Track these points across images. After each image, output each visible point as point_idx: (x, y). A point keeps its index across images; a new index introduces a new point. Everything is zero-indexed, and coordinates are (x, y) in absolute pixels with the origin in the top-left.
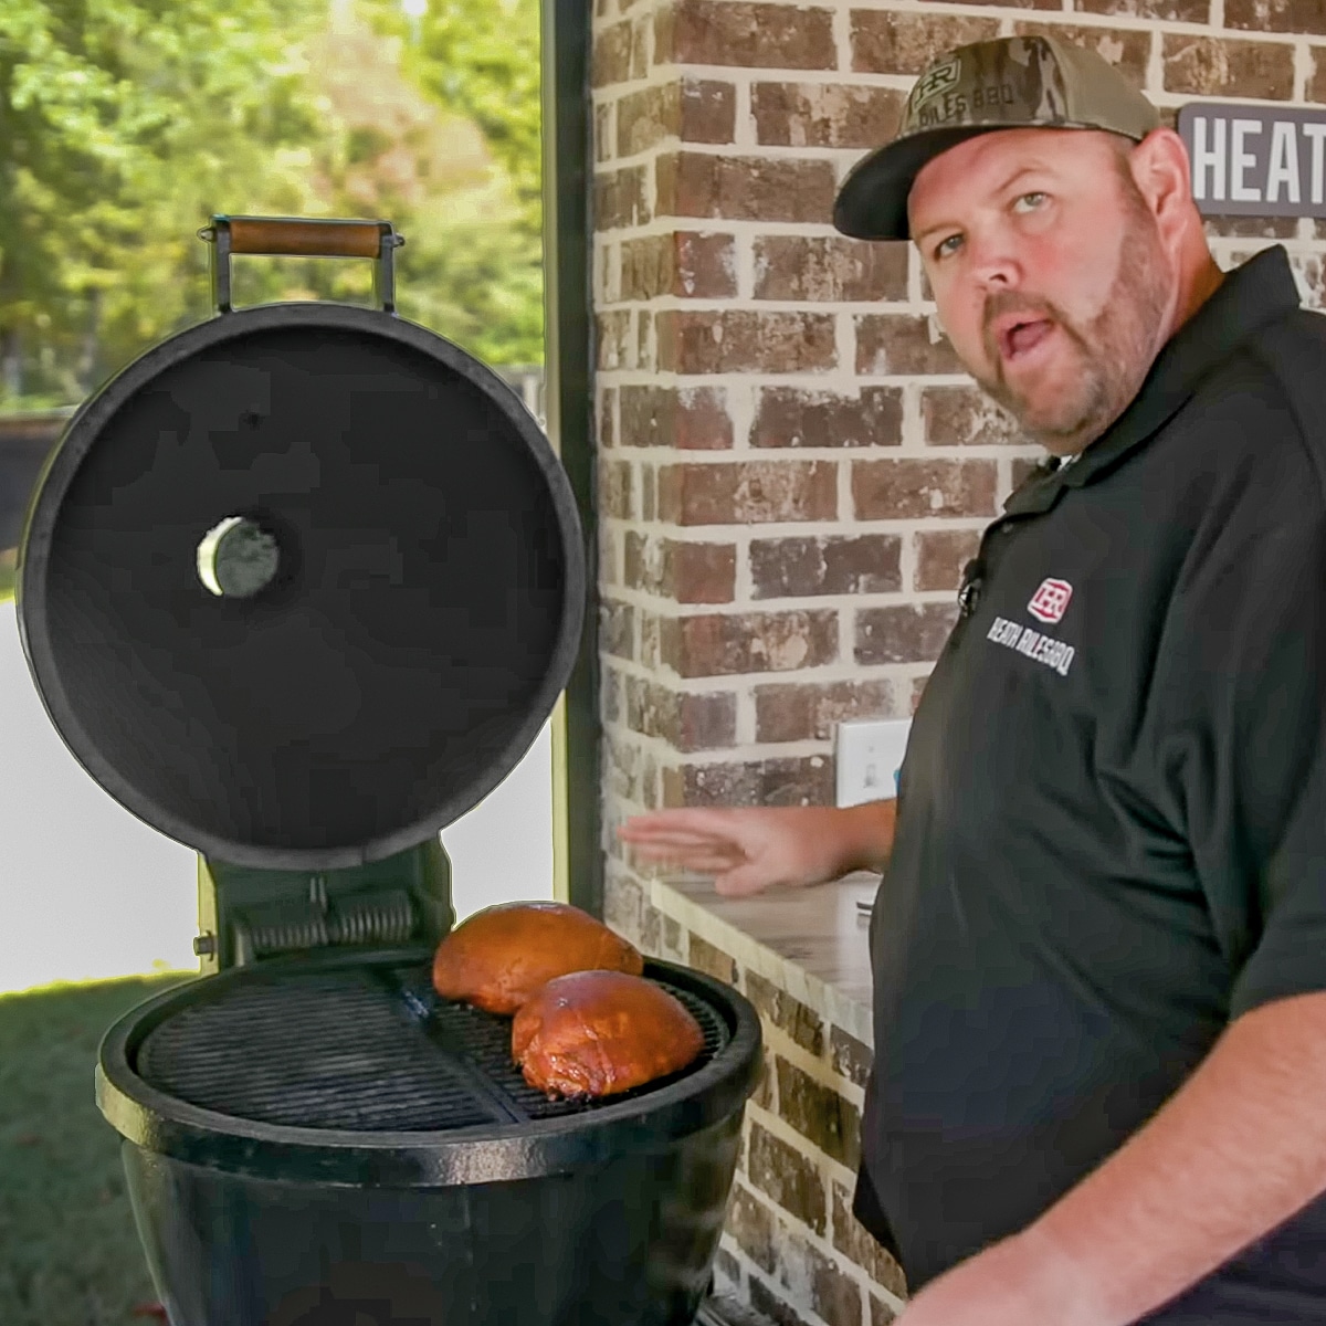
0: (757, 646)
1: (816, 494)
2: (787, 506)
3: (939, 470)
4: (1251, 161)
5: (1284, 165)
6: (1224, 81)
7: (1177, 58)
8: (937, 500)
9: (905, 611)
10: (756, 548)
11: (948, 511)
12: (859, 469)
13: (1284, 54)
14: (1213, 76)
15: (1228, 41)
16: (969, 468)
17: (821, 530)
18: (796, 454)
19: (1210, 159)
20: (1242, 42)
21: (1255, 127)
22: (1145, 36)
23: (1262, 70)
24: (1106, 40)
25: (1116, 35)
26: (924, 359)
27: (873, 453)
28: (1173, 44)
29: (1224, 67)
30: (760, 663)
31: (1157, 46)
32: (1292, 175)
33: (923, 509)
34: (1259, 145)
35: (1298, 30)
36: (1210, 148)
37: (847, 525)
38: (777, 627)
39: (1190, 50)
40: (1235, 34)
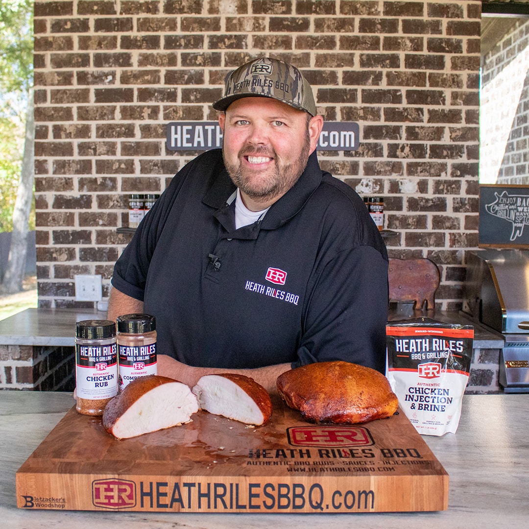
0: (54, 255)
1: (69, 220)
2: (61, 223)
3: (101, 215)
4: (189, 136)
5: (199, 137)
6: (181, 116)
7: (167, 111)
8: (101, 222)
9: (93, 249)
10: (54, 232)
11: (104, 225)
12: (80, 214)
13: (200, 109)
14: (178, 115)
15: (182, 106)
16: (109, 215)
17: (70, 229)
18: (63, 210)
19: (176, 136)
20: (187, 106)
21: (190, 127)
22: (158, 107)
23: (193, 113)
24: (146, 108)
25: (149, 107)
26: (96, 188)
27: (84, 210)
28: (166, 108)
29: (181, 113)
30: (55, 259)
31: (162, 109)
32: (202, 139)
33: (97, 224)
34: (191, 132)
35: (204, 102)
36: (176, 133)
37: (77, 227)
38: (60, 251)
39: (171, 109)
40: (185, 104)
